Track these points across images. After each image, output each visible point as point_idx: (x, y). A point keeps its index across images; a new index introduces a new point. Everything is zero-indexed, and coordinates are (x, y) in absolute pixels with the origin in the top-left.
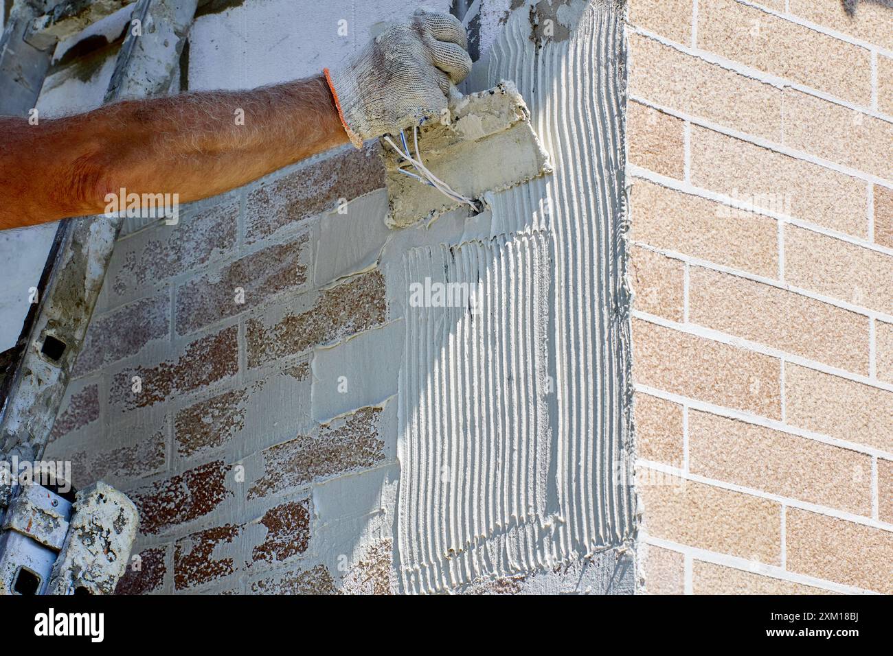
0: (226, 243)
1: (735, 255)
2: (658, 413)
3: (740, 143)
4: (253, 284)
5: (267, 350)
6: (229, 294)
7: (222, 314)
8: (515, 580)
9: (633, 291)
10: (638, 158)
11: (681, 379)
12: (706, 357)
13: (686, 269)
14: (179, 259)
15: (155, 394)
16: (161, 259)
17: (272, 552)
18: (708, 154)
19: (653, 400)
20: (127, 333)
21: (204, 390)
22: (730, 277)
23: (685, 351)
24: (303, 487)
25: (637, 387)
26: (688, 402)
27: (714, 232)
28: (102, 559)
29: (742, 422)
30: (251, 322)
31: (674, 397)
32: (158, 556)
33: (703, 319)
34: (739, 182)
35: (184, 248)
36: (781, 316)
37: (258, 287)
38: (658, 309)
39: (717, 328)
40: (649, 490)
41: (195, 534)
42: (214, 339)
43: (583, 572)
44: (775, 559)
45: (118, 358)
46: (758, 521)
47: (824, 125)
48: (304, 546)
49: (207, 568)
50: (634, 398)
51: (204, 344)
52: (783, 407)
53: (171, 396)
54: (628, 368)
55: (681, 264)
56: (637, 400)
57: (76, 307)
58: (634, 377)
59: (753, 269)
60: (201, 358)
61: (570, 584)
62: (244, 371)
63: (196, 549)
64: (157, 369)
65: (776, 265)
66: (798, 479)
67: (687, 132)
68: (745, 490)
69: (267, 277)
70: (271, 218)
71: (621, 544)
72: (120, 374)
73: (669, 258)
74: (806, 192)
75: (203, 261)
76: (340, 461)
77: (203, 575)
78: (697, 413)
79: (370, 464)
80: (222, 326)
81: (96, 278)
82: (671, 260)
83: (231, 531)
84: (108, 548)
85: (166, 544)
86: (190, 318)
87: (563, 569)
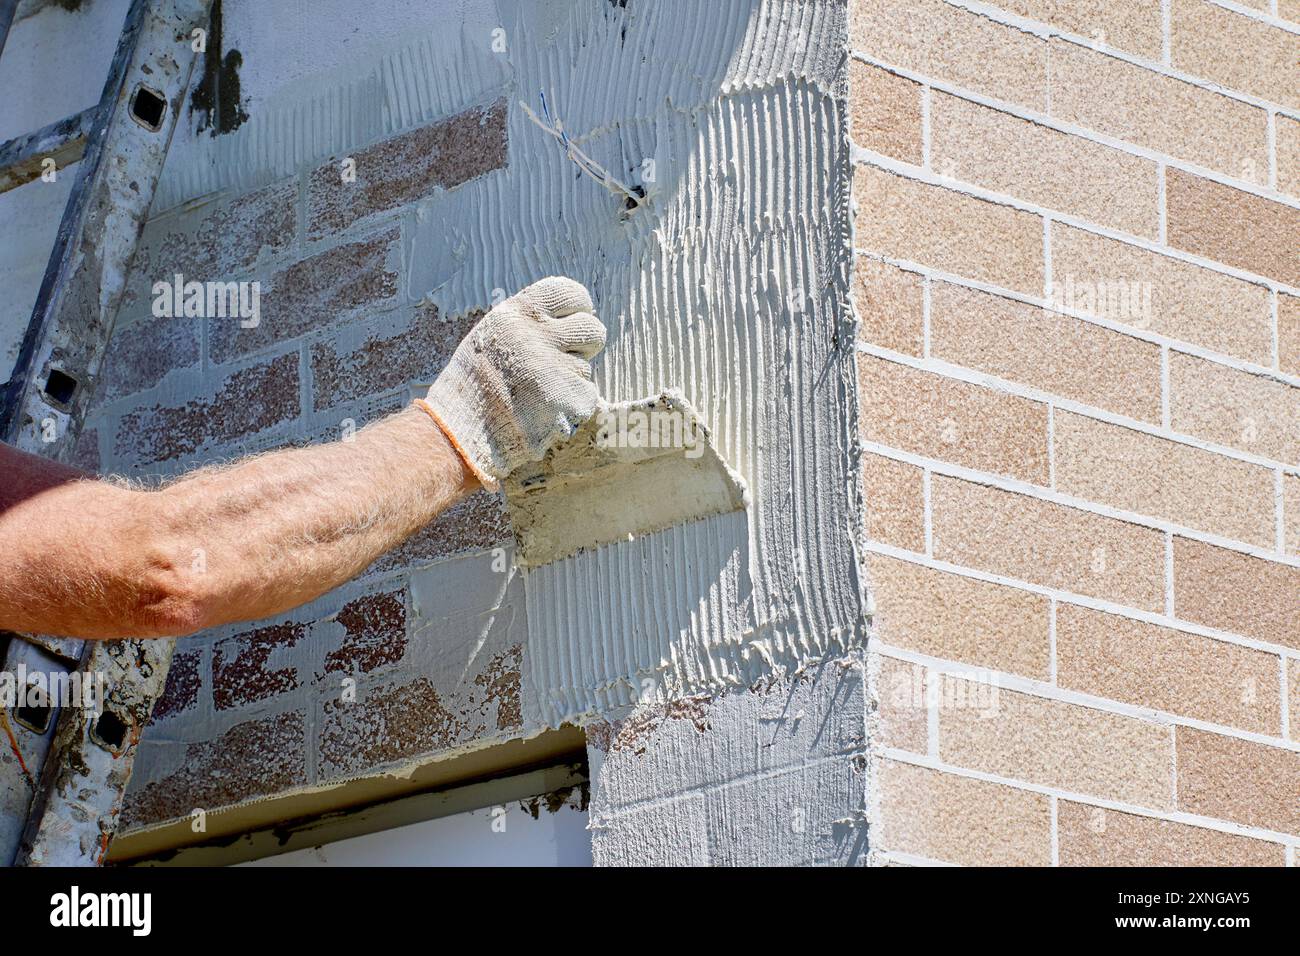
0: (280, 238)
1: (988, 266)
2: (892, 479)
3: (993, 114)
4: (320, 296)
5: (342, 386)
6: (286, 309)
7: (276, 336)
8: (697, 701)
9: (858, 318)
10: (863, 137)
11: (921, 434)
12: (953, 403)
13: (926, 285)
14: (213, 259)
15: (180, 443)
16: (187, 258)
17: (354, 662)
18: (953, 130)
19: (885, 462)
20: (139, 361)
21: (252, 439)
22: (982, 295)
23: (927, 396)
24: (396, 573)
25: (865, 445)
26: (930, 464)
27: (961, 234)
28: (134, 674)
29: (1000, 489)
30: (318, 347)
31: (912, 458)
32: (190, 664)
33: (948, 352)
34: (993, 166)
35: (220, 245)
36: (1048, 346)
37: (327, 300)
38: (891, 340)
39: (966, 364)
40: (882, 583)
41: (243, 635)
42: (265, 369)
43: (792, 692)
44: (1043, 672)
45: (127, 393)
46: (1022, 621)
47: (1101, 87)
48: (398, 654)
49: (260, 680)
50: (861, 460)
51: (251, 377)
52: (1051, 468)
53: (204, 446)
54: (852, 421)
55: (919, 278)
56: (866, 462)
57: (88, 331)
58: (861, 432)
59: (1012, 284)
60: (246, 396)
61: (774, 708)
62: (308, 414)
63: (245, 656)
64: (183, 409)
65: (1042, 277)
66: (1071, 565)
67: (926, 98)
68: (1004, 580)
69: (339, 286)
70: (344, 206)
71: (845, 655)
72: (130, 416)
73: (904, 271)
74: (1079, 179)
75: (247, 262)
76: (449, 539)
77: (253, 691)
78: (941, 478)
79: (491, 544)
80: (275, 351)
81: (114, 290)
82: (906, 274)
83: (293, 632)
84: (141, 659)
85: (200, 647)
86: (231, 340)
87: (764, 688)
